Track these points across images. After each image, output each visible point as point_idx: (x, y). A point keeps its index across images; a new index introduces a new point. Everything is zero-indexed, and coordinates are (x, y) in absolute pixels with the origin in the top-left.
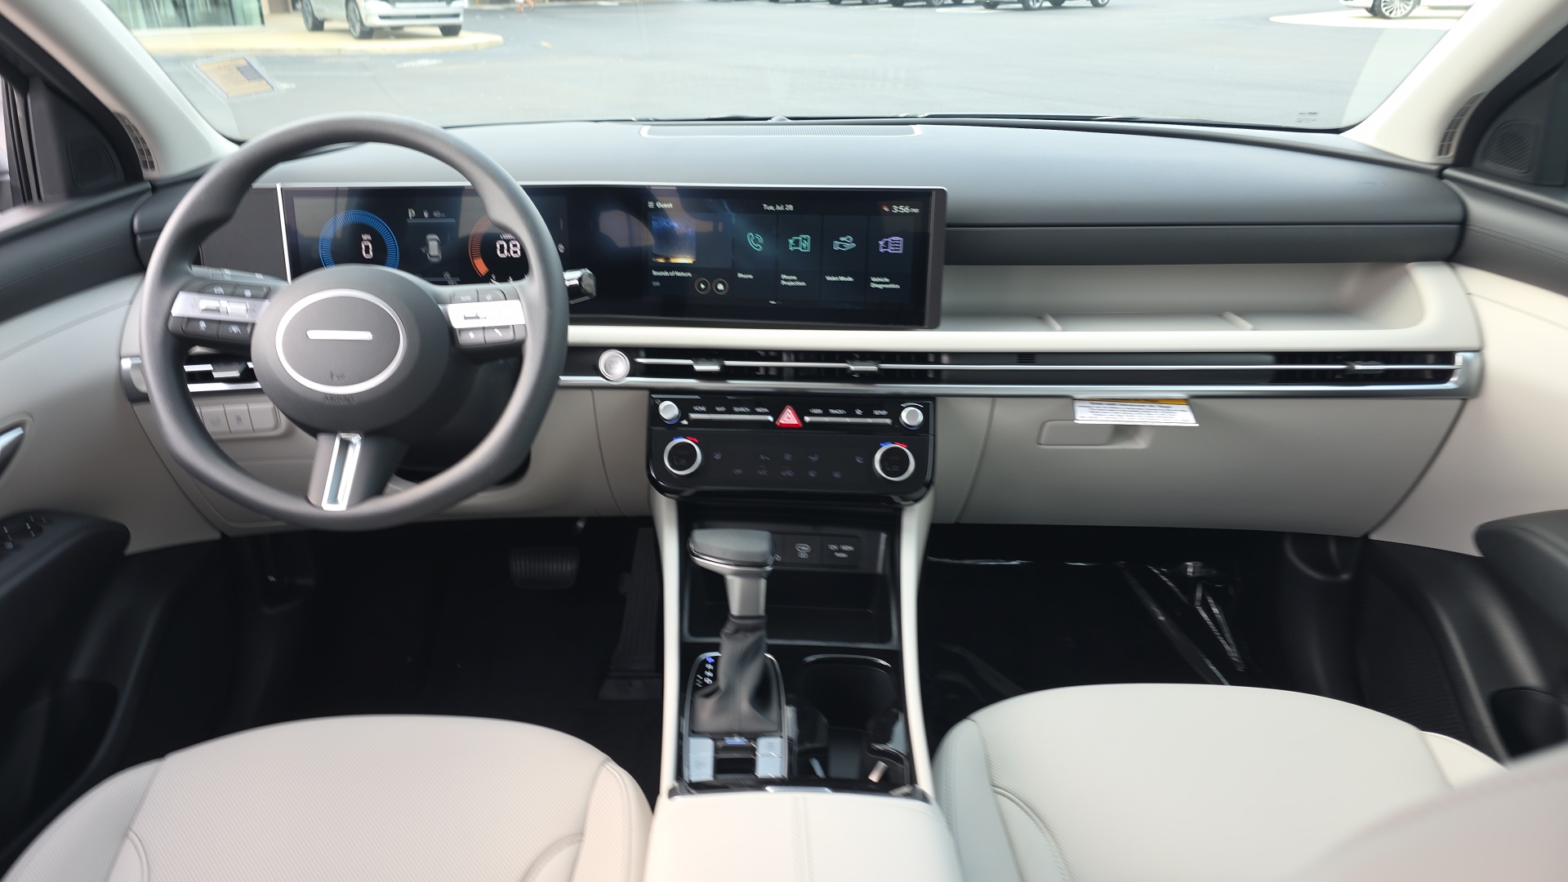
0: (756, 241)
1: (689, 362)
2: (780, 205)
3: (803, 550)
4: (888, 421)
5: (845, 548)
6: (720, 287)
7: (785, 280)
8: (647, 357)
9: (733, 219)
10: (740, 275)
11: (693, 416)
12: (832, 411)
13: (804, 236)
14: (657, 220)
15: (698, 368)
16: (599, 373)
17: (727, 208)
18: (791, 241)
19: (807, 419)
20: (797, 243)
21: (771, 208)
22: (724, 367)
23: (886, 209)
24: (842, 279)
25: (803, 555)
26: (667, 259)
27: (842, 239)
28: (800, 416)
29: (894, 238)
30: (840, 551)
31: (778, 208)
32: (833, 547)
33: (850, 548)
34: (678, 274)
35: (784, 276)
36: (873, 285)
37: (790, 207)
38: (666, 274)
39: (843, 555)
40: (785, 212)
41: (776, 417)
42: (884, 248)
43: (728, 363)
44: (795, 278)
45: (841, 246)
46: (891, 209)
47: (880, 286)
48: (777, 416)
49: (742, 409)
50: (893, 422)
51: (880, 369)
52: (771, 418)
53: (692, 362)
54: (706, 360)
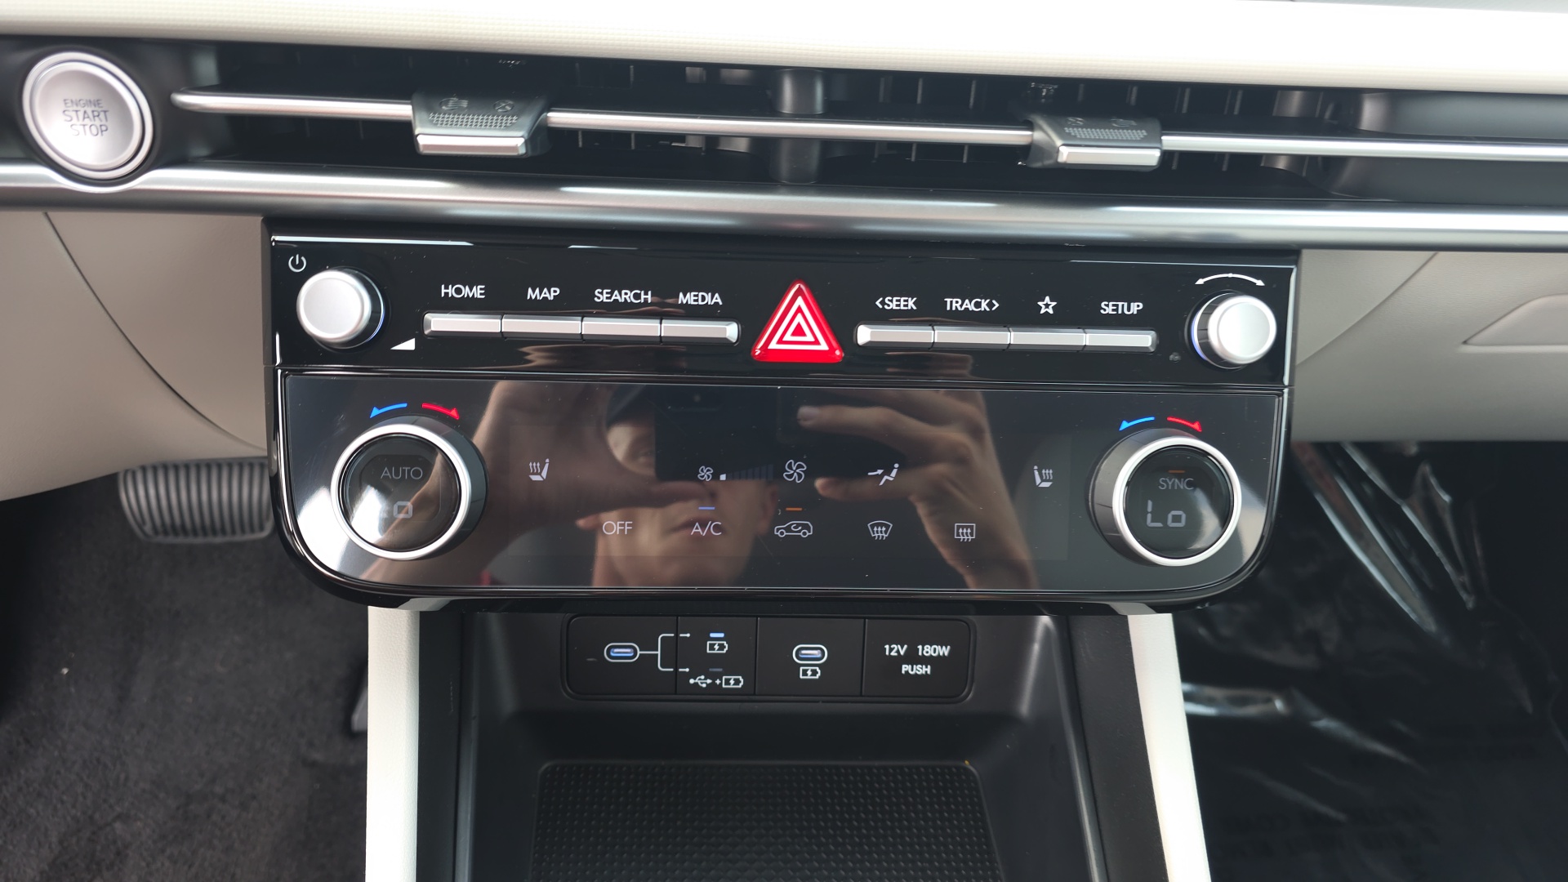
1: (400, 110)
3: (811, 658)
4: (1144, 340)
5: (928, 650)
8: (226, 86)
11: (439, 322)
12: (954, 304)
15: (432, 137)
16: (34, 154)
19: (865, 334)
22: (542, 136)
25: (810, 673)
28: (839, 325)
30: (913, 658)
32: (897, 650)
33: (944, 651)
39: (922, 670)
41: (752, 329)
43: (560, 118)
48: (755, 321)
49: (627, 296)
50: (1161, 343)
51: (1167, 156)
52: (731, 331)
53: (409, 108)
54: (465, 104)
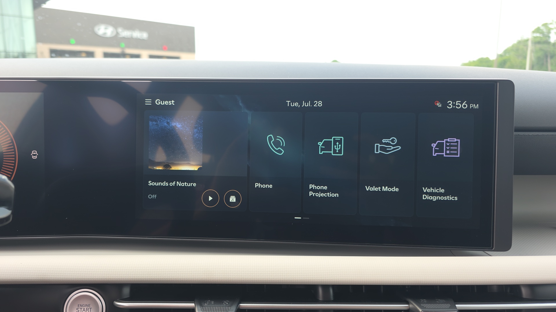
0: (277, 144)
1: (191, 305)
2: (307, 102)
6: (233, 199)
7: (315, 191)
8: (132, 299)
9: (249, 118)
10: (257, 185)
13: (338, 138)
14: (156, 121)
17: (241, 104)
18: (320, 144)
20: (327, 146)
21: (296, 104)
23: (439, 105)
24: (385, 189)
26: (167, 166)
27: (384, 141)
29: (448, 140)
31: (304, 104)
34: (179, 184)
35: (311, 186)
36: (425, 197)
37: (320, 104)
38: (165, 184)
40: (312, 109)
42: (436, 151)
43: (243, 305)
44: (325, 188)
45: (382, 149)
46: (445, 104)
47: (434, 199)
53: (194, 304)
54: (213, 302)
